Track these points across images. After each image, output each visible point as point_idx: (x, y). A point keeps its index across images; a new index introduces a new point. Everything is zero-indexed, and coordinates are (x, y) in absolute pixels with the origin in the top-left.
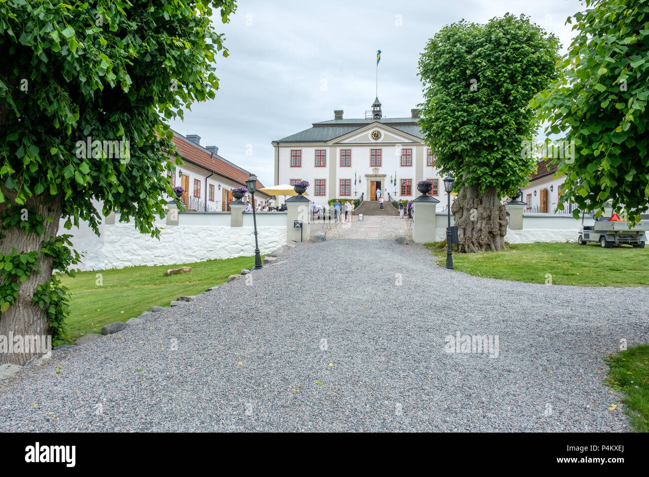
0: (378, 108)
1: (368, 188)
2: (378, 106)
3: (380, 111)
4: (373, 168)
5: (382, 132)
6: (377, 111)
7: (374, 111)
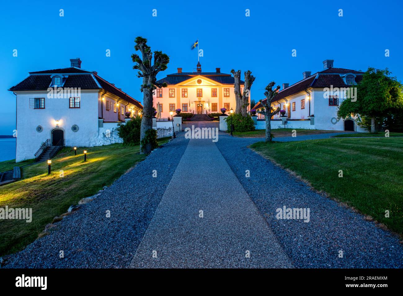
0: (200, 67)
1: (196, 108)
2: (200, 66)
3: (201, 69)
4: (198, 98)
5: (202, 80)
6: (199, 69)
7: (197, 69)
